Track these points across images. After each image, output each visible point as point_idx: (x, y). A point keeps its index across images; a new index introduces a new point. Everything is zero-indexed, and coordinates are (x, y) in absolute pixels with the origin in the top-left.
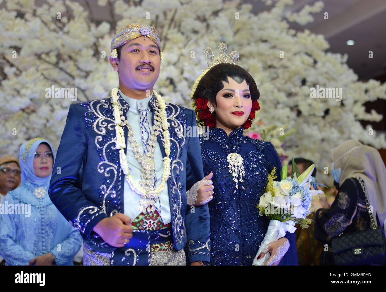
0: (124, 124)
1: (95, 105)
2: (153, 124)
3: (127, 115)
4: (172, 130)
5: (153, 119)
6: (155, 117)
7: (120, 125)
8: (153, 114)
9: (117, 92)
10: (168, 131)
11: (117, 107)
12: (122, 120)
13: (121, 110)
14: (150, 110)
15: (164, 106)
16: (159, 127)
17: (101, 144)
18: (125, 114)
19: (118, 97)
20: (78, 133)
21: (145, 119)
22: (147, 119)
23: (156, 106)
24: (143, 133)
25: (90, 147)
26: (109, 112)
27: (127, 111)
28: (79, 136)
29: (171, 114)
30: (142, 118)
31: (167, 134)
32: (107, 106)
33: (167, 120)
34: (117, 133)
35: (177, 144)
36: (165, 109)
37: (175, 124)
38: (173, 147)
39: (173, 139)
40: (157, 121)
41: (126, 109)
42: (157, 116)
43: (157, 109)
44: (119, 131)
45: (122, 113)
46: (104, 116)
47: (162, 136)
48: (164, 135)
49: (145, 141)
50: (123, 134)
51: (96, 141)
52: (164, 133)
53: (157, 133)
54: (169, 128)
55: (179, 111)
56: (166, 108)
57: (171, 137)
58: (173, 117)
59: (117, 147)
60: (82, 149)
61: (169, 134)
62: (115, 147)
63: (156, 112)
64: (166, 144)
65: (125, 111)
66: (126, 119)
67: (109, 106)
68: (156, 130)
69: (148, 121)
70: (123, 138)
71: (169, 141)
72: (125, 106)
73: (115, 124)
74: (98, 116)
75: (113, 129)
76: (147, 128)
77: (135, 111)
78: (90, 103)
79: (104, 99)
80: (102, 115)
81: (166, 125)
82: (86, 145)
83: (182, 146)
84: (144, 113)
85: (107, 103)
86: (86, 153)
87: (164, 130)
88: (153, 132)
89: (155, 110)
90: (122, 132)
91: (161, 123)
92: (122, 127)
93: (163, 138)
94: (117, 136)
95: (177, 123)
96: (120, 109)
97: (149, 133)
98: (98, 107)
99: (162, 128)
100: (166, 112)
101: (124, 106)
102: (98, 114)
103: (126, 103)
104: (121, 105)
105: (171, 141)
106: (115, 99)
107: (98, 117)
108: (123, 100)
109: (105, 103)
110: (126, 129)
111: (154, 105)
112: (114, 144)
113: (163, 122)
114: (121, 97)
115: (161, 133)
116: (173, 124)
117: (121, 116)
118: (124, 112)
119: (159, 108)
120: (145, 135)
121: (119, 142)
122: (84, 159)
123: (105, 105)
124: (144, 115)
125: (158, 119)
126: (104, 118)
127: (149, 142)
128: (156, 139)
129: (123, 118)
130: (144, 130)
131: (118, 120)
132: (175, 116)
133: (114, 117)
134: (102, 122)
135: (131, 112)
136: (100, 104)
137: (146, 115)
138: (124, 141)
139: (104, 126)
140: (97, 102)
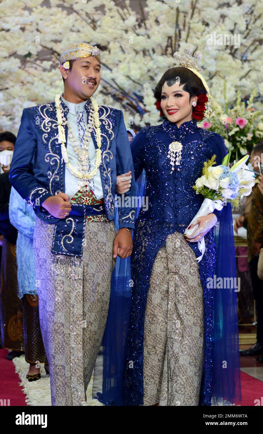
0: (64, 124)
1: (42, 109)
2: (88, 123)
3: (68, 116)
4: (103, 128)
5: (88, 119)
6: (90, 118)
7: (62, 125)
8: (88, 115)
9: (59, 98)
10: (99, 129)
11: (59, 110)
12: (63, 121)
13: (63, 113)
14: (85, 112)
15: (97, 109)
16: (93, 125)
17: (48, 140)
18: (65, 116)
19: (60, 102)
20: (29, 131)
21: (82, 119)
22: (83, 120)
23: (91, 109)
24: (79, 130)
25: (39, 143)
26: (53, 115)
27: (67, 113)
28: (30, 133)
29: (102, 115)
30: (79, 119)
31: (98, 131)
32: (52, 110)
33: (99, 119)
34: (59, 131)
35: (107, 138)
36: (97, 111)
37: (105, 123)
38: (104, 141)
39: (103, 134)
40: (91, 120)
41: (66, 112)
42: (92, 117)
43: (91, 111)
44: (61, 129)
45: (63, 115)
46: (49, 117)
47: (95, 132)
48: (96, 132)
49: (81, 137)
50: (64, 132)
51: (43, 138)
52: (96, 130)
53: (91, 130)
54: (100, 126)
55: (109, 111)
56: (99, 110)
57: (102, 133)
58: (104, 117)
59: (59, 142)
60: (33, 144)
61: (100, 131)
62: (57, 142)
63: (90, 114)
64: (97, 139)
65: (66, 113)
66: (67, 120)
67: (53, 110)
68: (90, 128)
69: (84, 120)
70: (64, 135)
71: (100, 136)
72: (66, 109)
73: (58, 124)
74: (44, 117)
75: (56, 128)
76: (83, 126)
77: (74, 113)
78: (38, 107)
79: (49, 104)
80: (47, 117)
81: (98, 124)
82: (36, 141)
83: (111, 139)
84: (81, 115)
85: (52, 107)
86: (36, 147)
87: (96, 128)
88: (88, 129)
89: (90, 112)
90: (63, 130)
91: (94, 122)
92: (63, 126)
93: (95, 134)
94: (59, 133)
95: (108, 121)
96: (62, 111)
97: (85, 130)
98: (45, 110)
99: (95, 126)
100: (98, 113)
101: (64, 109)
102: (45, 116)
103: (66, 107)
104: (62, 109)
105: (102, 136)
106: (58, 103)
107: (45, 119)
108: (64, 104)
109: (50, 107)
110: (66, 128)
111: (89, 108)
112: (57, 140)
113: (95, 122)
114: (62, 101)
115: (94, 130)
116: (104, 123)
117: (62, 117)
118: (64, 114)
119: (93, 110)
120: (82, 132)
121: (61, 137)
122: (35, 152)
123: (50, 109)
124: (81, 116)
125: (92, 119)
126: (49, 119)
127: (85, 137)
128: (90, 135)
129: (64, 119)
130: (80, 128)
131: (60, 121)
132: (106, 116)
133: (57, 118)
134: (48, 123)
135: (70, 113)
136: (47, 108)
137: (82, 116)
138: (65, 137)
139: (50, 125)
140: (44, 107)
